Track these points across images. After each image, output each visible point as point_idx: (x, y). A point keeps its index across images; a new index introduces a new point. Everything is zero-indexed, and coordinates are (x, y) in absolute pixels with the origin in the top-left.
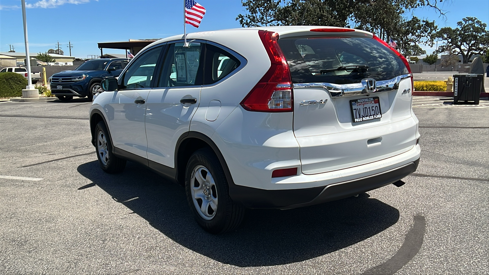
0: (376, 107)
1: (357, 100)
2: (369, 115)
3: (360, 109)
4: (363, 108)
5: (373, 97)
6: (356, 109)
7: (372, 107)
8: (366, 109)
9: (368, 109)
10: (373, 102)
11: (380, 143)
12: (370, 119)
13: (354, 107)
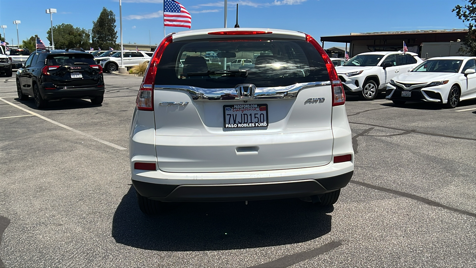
0: (262, 115)
1: (234, 105)
2: (248, 122)
3: (236, 115)
4: (242, 114)
5: (257, 104)
6: (230, 115)
7: (255, 114)
8: (246, 116)
9: (249, 117)
10: (258, 109)
11: (256, 153)
12: (248, 126)
13: (227, 112)
